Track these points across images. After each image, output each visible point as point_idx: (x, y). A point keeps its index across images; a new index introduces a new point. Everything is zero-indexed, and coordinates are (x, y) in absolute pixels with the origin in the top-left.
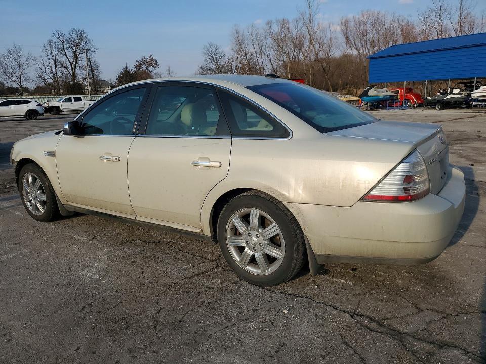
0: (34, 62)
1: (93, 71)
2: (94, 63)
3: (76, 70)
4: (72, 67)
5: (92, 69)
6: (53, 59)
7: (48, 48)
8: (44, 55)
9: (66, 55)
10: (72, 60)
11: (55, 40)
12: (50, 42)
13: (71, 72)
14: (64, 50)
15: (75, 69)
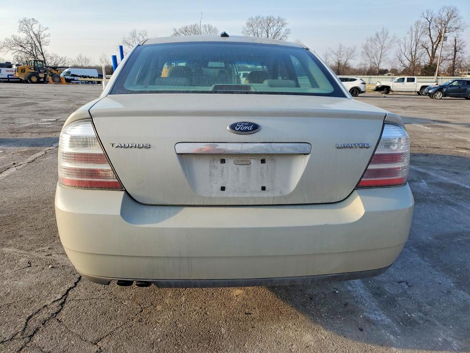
0: (396, 44)
1: (456, 51)
2: (460, 43)
3: (437, 51)
4: (433, 47)
5: (455, 49)
6: (416, 40)
7: (414, 29)
8: (409, 36)
9: (430, 36)
10: (434, 41)
11: (424, 20)
12: (418, 23)
13: (430, 53)
14: (430, 30)
15: (436, 49)
